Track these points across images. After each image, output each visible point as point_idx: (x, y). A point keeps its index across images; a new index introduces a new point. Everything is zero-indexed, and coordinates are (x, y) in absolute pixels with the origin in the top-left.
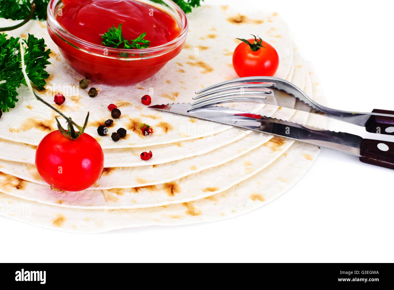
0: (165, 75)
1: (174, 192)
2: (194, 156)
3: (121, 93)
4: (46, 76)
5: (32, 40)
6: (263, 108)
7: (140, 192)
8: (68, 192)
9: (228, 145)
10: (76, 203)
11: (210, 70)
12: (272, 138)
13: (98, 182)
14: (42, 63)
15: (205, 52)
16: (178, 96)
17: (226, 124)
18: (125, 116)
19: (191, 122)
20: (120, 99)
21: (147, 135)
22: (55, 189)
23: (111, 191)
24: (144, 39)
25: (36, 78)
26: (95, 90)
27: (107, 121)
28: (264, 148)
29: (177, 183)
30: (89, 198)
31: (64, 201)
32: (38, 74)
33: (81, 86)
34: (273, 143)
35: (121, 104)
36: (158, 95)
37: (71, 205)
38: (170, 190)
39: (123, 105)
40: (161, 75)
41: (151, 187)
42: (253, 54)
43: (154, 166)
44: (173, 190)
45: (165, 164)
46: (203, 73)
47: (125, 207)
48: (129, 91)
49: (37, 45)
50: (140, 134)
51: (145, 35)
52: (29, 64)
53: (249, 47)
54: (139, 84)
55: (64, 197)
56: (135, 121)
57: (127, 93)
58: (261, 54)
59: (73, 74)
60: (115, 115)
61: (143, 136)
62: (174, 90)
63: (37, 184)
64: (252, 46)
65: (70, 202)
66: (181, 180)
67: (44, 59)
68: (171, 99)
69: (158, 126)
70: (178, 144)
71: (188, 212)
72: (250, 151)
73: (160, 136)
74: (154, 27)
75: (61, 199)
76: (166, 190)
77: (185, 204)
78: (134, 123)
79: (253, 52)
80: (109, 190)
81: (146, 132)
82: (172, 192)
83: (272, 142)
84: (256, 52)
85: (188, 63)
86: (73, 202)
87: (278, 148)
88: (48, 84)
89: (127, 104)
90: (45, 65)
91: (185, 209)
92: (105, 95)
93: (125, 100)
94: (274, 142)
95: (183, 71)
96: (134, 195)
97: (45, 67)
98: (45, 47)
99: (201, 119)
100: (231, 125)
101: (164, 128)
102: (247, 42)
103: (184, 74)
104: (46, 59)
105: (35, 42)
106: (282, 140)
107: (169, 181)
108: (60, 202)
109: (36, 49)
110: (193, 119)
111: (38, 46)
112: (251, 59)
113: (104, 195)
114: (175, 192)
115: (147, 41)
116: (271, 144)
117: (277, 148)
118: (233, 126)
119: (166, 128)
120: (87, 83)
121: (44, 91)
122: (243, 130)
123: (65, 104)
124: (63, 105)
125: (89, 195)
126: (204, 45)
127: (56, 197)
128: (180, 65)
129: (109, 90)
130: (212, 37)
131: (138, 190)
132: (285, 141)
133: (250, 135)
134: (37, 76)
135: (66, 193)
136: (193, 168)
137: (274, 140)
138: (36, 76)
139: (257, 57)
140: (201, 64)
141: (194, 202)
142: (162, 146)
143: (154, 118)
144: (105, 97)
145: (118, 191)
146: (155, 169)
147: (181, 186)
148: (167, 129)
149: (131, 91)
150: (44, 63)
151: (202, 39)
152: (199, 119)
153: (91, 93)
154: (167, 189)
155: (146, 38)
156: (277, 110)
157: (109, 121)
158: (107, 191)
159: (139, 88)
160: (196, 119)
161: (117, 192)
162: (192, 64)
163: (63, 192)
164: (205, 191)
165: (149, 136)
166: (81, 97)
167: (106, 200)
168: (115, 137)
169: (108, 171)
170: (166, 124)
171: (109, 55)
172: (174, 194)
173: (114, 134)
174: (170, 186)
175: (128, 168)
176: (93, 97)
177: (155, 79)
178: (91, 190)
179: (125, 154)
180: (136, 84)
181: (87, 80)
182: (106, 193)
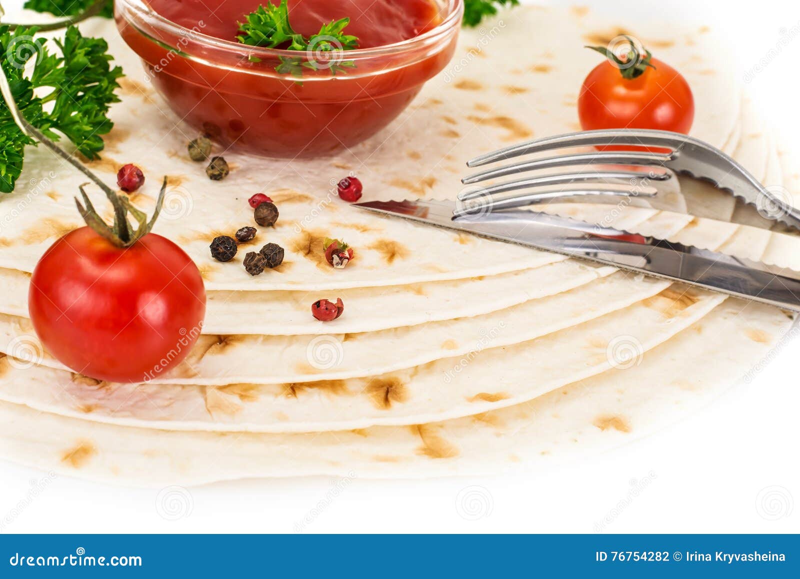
1: (390, 399)
2: (456, 319)
3: (292, 174)
4: (105, 125)
5: (70, 39)
6: (650, 219)
7: (301, 396)
8: (115, 386)
9: (549, 297)
10: (127, 413)
11: (524, 134)
12: (667, 289)
13: (195, 368)
14: (95, 94)
15: (517, 97)
16: (434, 187)
17: (548, 250)
18: (291, 223)
19: (458, 243)
20: (285, 187)
21: (337, 264)
22: (83, 380)
23: (227, 390)
25: (76, 127)
26: (221, 163)
27: (241, 230)
28: (643, 311)
29: (403, 379)
30: (166, 403)
31: (97, 406)
32: (81, 118)
33: (191, 154)
34: (668, 300)
35: (286, 198)
36: (383, 182)
37: (114, 417)
38: (383, 395)
39: (291, 199)
41: (334, 385)
42: (628, 87)
43: (348, 336)
44: (389, 396)
45: (378, 333)
46: (506, 139)
47: (252, 427)
48: (312, 170)
49: (83, 50)
50: (320, 262)
51: (347, 23)
52: (63, 97)
53: (617, 70)
54: (339, 158)
55: (99, 399)
56: (315, 235)
57: (306, 176)
58: (647, 86)
59: (180, 132)
60: (262, 216)
61: (329, 268)
62: (427, 174)
63: (38, 365)
64: (624, 67)
65: (112, 411)
66: (416, 371)
67: (102, 89)
68: (416, 191)
69: (369, 248)
70: (418, 289)
71: (424, 450)
72: (606, 315)
73: (372, 268)
75: (91, 401)
76: (370, 395)
77: (419, 429)
78: (312, 239)
79: (626, 80)
80: (222, 388)
81: (335, 256)
82: (386, 400)
83: (665, 298)
84: (635, 79)
85: (470, 118)
86: (122, 410)
87: (681, 311)
88: (111, 148)
89: (301, 198)
91: (417, 442)
93: (298, 190)
94: (672, 299)
95: (454, 134)
96: (284, 402)
97: (106, 109)
98: (109, 62)
99: (485, 237)
100: (561, 253)
101: (388, 252)
103: (455, 140)
104: (106, 89)
105: (79, 44)
106: (693, 295)
107: (379, 371)
108: (88, 409)
109: (81, 57)
110: (463, 236)
111: (87, 54)
112: (623, 100)
113: (206, 400)
114: (396, 399)
115: (351, 38)
116: (664, 303)
117: (677, 312)
118: (567, 255)
119: (391, 252)
120: (205, 146)
121: (98, 161)
122: (591, 266)
123: (143, 193)
124: (138, 193)
125: (169, 396)
126: (519, 84)
127: (81, 398)
128: (450, 120)
129: (262, 167)
130: (542, 69)
131: (296, 391)
132: (700, 297)
133: (610, 279)
134: (77, 122)
135: (107, 389)
136: (450, 345)
137: (671, 294)
138: (74, 122)
139: (639, 93)
140: (504, 121)
141: (441, 425)
142: (372, 291)
143: (364, 230)
144: (250, 181)
145: (245, 391)
146: (348, 343)
147: (414, 389)
148: (392, 255)
149: (316, 172)
150: (104, 99)
151: (517, 72)
152: (480, 236)
153: (213, 168)
154: (375, 393)
155: (348, 31)
156: (686, 227)
157: (245, 230)
158: (216, 391)
159: (338, 167)
160: (471, 237)
161: (242, 393)
162: (478, 120)
163: (103, 387)
164: (471, 400)
165: (342, 267)
166: (187, 179)
167: (209, 411)
168: (252, 263)
169: (227, 344)
170: (393, 243)
171: (255, 67)
172: (390, 405)
173: (251, 256)
174: (382, 386)
175: (280, 337)
176: (218, 180)
177: (382, 149)
178: (175, 385)
179: (275, 306)
180: (332, 156)
181: (208, 140)
182: (211, 393)
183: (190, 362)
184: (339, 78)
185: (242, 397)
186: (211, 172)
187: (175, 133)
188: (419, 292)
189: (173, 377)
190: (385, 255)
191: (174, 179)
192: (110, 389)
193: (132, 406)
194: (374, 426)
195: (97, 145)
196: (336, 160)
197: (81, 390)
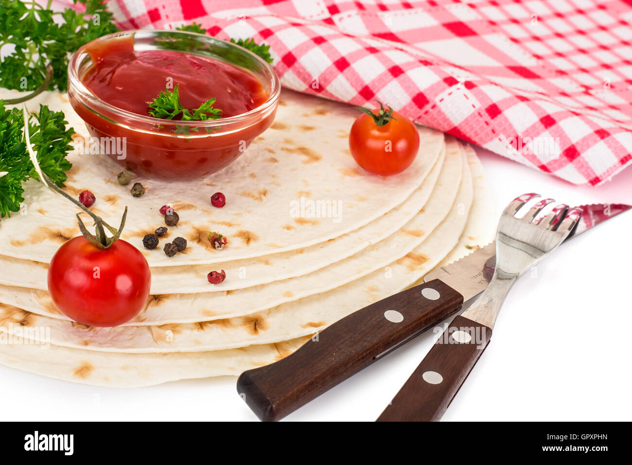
0: (248, 166)
1: (257, 328)
2: (290, 279)
3: (181, 191)
4: (67, 166)
5: (44, 114)
7: (206, 329)
8: (98, 328)
9: (342, 261)
10: (110, 345)
11: (316, 158)
12: (410, 253)
13: (144, 316)
14: (60, 147)
15: (309, 133)
16: (267, 196)
18: (186, 223)
19: (285, 231)
20: (178, 200)
21: (218, 247)
22: (79, 326)
23: (162, 328)
24: (212, 107)
25: (52, 168)
26: (140, 187)
27: (158, 229)
28: (398, 267)
29: (264, 316)
30: (130, 337)
31: (91, 342)
32: (55, 163)
33: (120, 181)
34: (411, 260)
35: (180, 207)
36: (237, 194)
37: (102, 347)
38: (253, 327)
39: (183, 207)
40: (242, 165)
41: (224, 322)
42: (379, 130)
43: (229, 292)
44: (257, 326)
45: (245, 290)
46: (306, 162)
47: (182, 350)
48: (193, 188)
49: (52, 120)
50: (207, 247)
51: (214, 101)
52: (42, 149)
53: (372, 120)
54: (208, 179)
55: (91, 337)
56: (201, 230)
57: (189, 192)
58: (391, 130)
59: (109, 166)
60: (170, 220)
61: (213, 250)
62: (262, 187)
63: (51, 318)
64: (377, 119)
65: (100, 344)
66: (270, 311)
67: (64, 142)
68: (256, 198)
69: (235, 236)
70: (266, 261)
71: (280, 357)
72: (376, 271)
73: (238, 248)
74: (228, 92)
75: (87, 339)
76: (245, 326)
77: (275, 346)
78: (200, 233)
79: (379, 126)
80: (159, 327)
81: (216, 243)
82: (255, 329)
83: (409, 259)
84: (384, 127)
85: (282, 149)
86: (106, 343)
87: (419, 267)
88: (70, 179)
89: (189, 207)
90: (66, 152)
92: (156, 194)
93: (187, 201)
95: (274, 160)
96: (197, 333)
97: (66, 154)
98: (65, 125)
101: (245, 238)
102: (369, 113)
103: (276, 164)
104: (67, 143)
105: (49, 116)
106: (425, 256)
107: (250, 312)
108: (86, 343)
109: (51, 125)
111: (55, 122)
112: (377, 138)
113: (152, 334)
114: (261, 329)
115: (217, 110)
117: (416, 267)
119: (248, 238)
120: (128, 176)
123: (95, 207)
124: (93, 208)
125: (130, 333)
126: (309, 124)
127: (80, 337)
128: (270, 151)
129: (162, 187)
130: (321, 113)
131: (203, 326)
132: (430, 257)
134: (53, 166)
136: (288, 294)
137: (412, 256)
138: (51, 166)
139: (386, 134)
140: (303, 150)
141: (288, 343)
143: (230, 225)
144: (156, 197)
145: (174, 328)
146: (229, 296)
147: (271, 321)
148: (248, 240)
149: (195, 189)
150: (65, 148)
151: (306, 116)
153: (135, 190)
154: (248, 325)
155: (215, 106)
156: (418, 213)
157: (161, 229)
158: (158, 329)
159: (208, 185)
161: (172, 329)
162: (289, 151)
163: (91, 330)
164: (305, 327)
165: (221, 249)
166: (120, 198)
167: (155, 340)
168: (170, 250)
169: (159, 300)
170: (248, 232)
171: (161, 131)
172: (258, 332)
173: (168, 246)
174: (252, 321)
175: (189, 295)
176: (139, 197)
177: (232, 172)
178: (133, 326)
179: (184, 276)
180: (203, 178)
181: (130, 172)
182: (155, 330)
183: (141, 313)
184: (212, 135)
185: (174, 331)
186: (134, 192)
187: (106, 167)
188: (267, 263)
189: (132, 322)
190: (244, 240)
191: (112, 197)
192: (96, 330)
193: (110, 340)
194: (251, 345)
195: (64, 178)
196: (207, 180)
197: (79, 331)
